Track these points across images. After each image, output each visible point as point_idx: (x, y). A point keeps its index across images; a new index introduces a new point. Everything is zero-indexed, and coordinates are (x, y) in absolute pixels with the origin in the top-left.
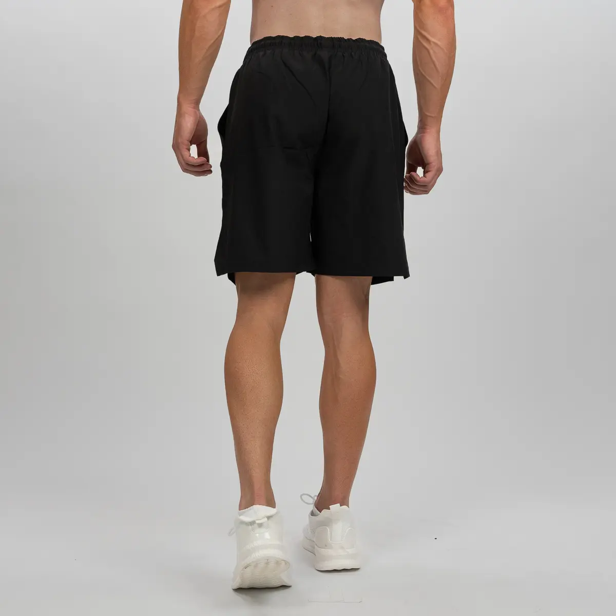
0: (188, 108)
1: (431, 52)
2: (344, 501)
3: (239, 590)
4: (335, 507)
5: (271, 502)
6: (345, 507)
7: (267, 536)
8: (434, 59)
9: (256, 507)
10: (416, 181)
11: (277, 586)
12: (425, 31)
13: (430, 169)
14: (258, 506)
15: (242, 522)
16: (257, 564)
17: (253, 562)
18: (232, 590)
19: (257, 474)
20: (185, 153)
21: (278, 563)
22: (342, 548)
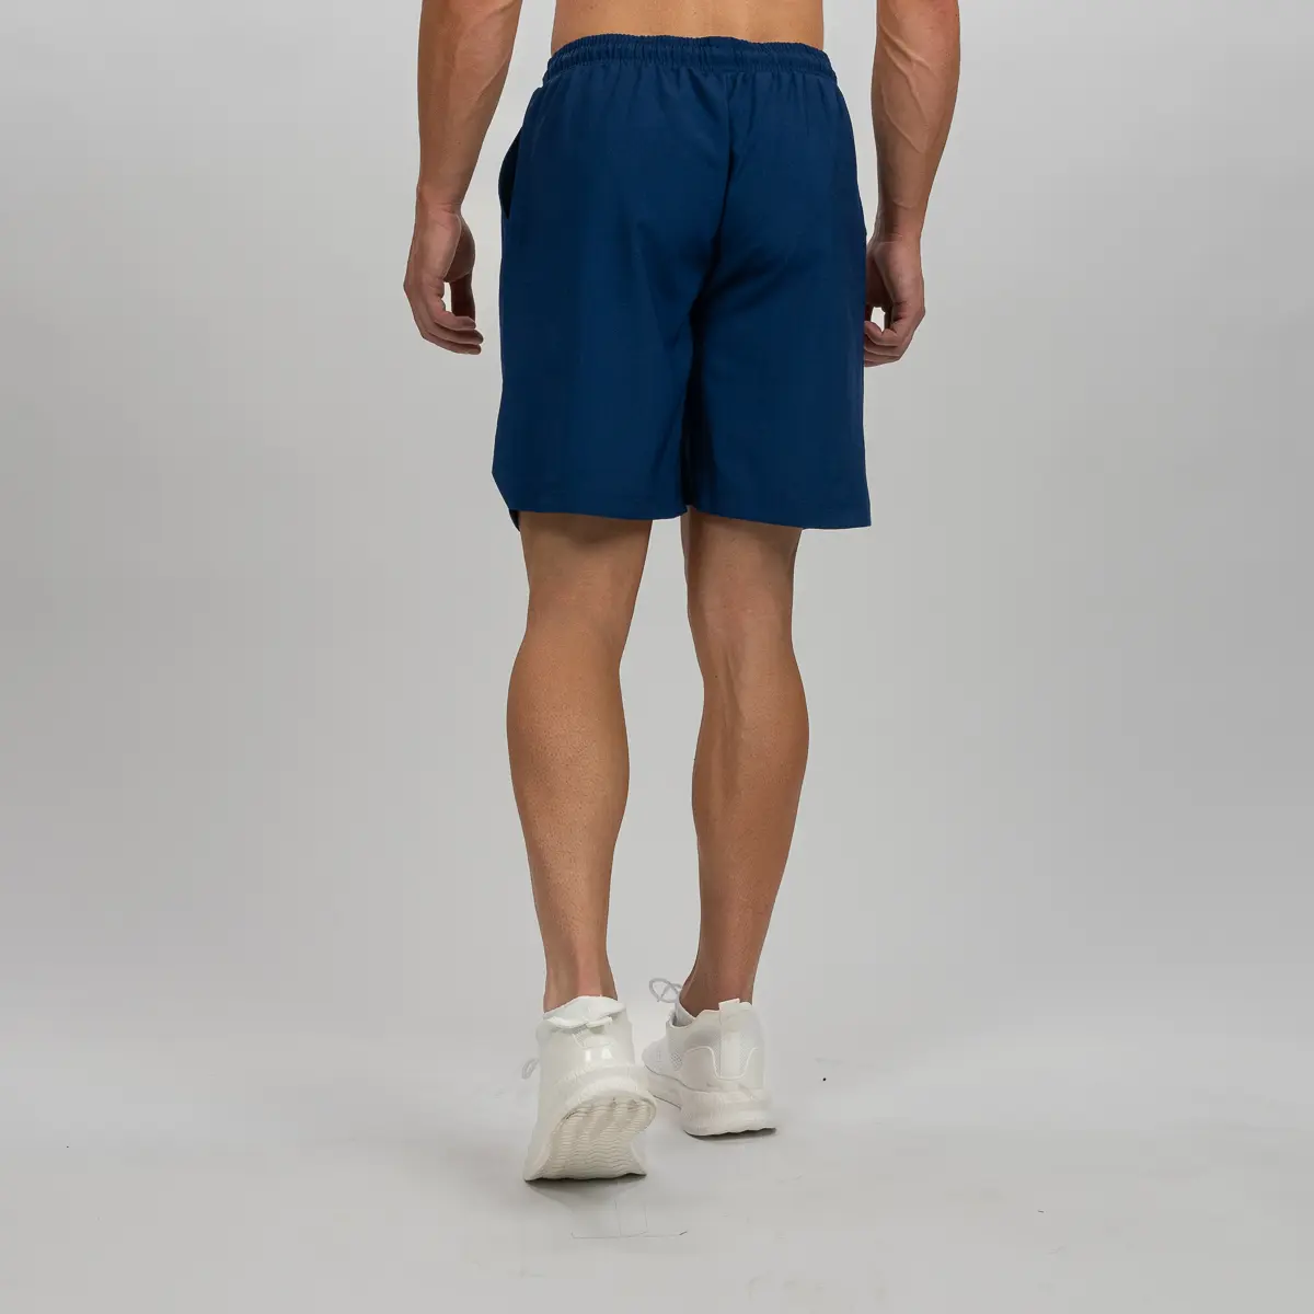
0: (439, 214)
1: (912, 81)
2: (745, 994)
3: (540, 1182)
4: (729, 1006)
5: (608, 990)
6: (746, 1004)
7: (606, 1053)
8: (917, 95)
9: (582, 999)
10: (874, 338)
11: (618, 1174)
12: (901, 38)
13: (902, 314)
14: (587, 997)
15: (556, 1029)
16: (593, 1107)
17: (584, 1103)
18: (526, 1185)
19: (582, 934)
20: (434, 303)
21: (633, 1106)
22: (742, 1087)
